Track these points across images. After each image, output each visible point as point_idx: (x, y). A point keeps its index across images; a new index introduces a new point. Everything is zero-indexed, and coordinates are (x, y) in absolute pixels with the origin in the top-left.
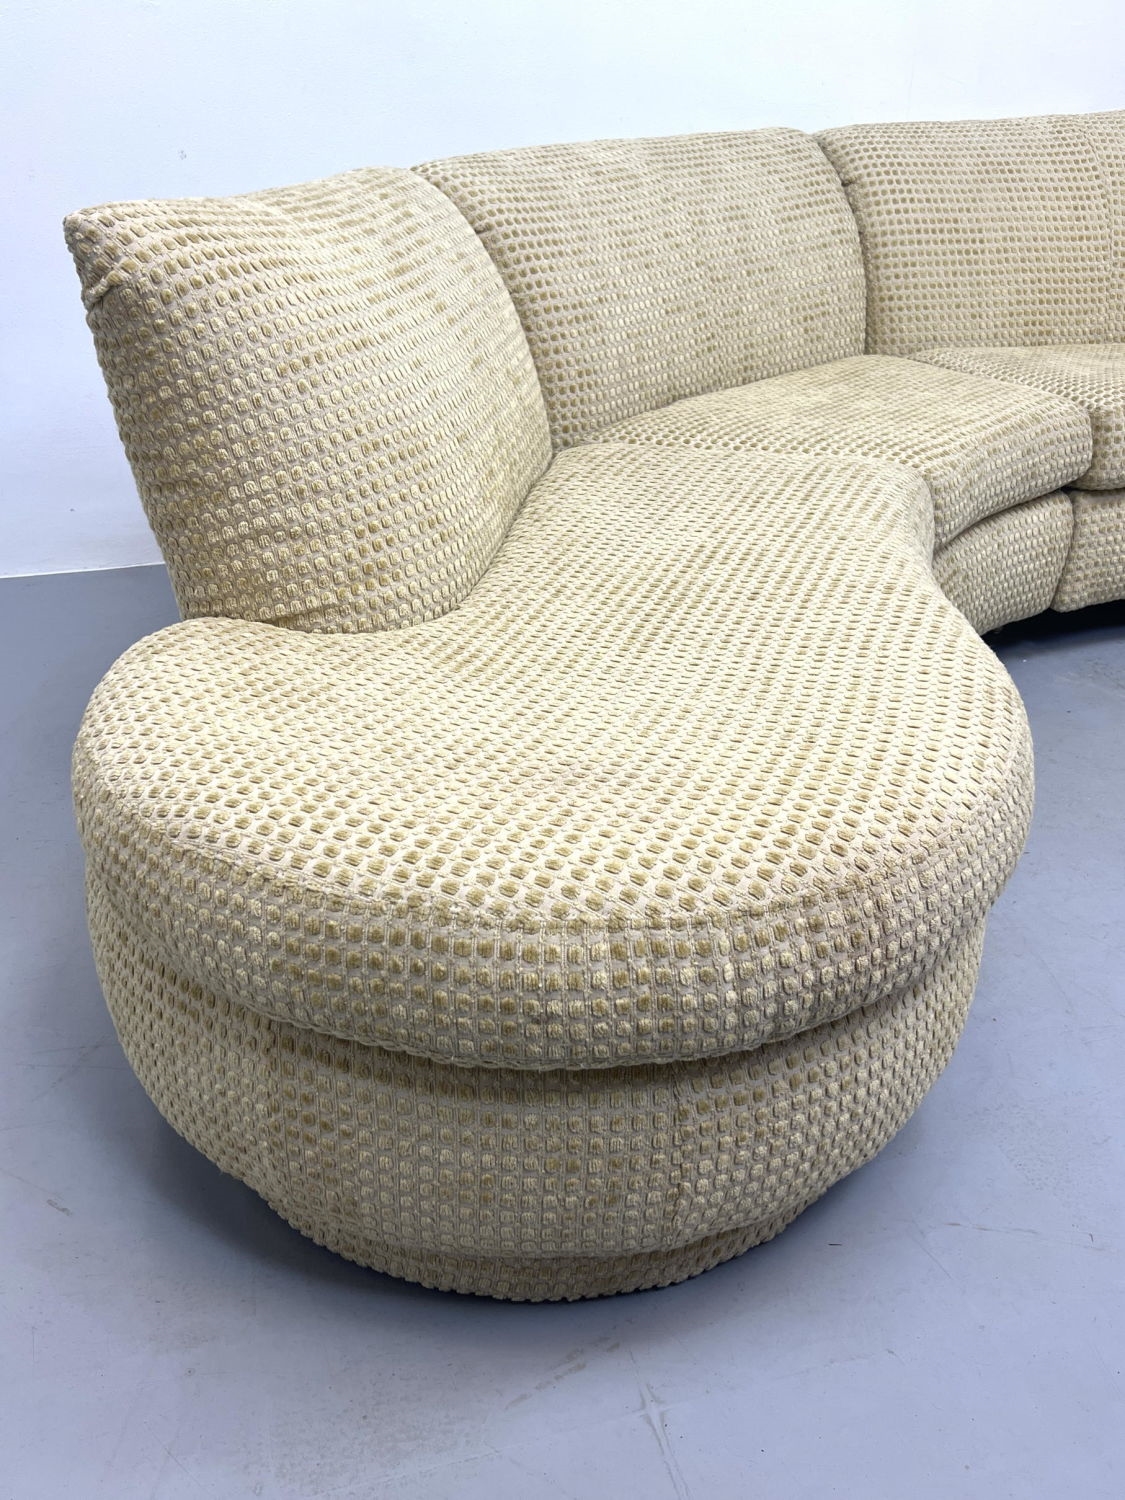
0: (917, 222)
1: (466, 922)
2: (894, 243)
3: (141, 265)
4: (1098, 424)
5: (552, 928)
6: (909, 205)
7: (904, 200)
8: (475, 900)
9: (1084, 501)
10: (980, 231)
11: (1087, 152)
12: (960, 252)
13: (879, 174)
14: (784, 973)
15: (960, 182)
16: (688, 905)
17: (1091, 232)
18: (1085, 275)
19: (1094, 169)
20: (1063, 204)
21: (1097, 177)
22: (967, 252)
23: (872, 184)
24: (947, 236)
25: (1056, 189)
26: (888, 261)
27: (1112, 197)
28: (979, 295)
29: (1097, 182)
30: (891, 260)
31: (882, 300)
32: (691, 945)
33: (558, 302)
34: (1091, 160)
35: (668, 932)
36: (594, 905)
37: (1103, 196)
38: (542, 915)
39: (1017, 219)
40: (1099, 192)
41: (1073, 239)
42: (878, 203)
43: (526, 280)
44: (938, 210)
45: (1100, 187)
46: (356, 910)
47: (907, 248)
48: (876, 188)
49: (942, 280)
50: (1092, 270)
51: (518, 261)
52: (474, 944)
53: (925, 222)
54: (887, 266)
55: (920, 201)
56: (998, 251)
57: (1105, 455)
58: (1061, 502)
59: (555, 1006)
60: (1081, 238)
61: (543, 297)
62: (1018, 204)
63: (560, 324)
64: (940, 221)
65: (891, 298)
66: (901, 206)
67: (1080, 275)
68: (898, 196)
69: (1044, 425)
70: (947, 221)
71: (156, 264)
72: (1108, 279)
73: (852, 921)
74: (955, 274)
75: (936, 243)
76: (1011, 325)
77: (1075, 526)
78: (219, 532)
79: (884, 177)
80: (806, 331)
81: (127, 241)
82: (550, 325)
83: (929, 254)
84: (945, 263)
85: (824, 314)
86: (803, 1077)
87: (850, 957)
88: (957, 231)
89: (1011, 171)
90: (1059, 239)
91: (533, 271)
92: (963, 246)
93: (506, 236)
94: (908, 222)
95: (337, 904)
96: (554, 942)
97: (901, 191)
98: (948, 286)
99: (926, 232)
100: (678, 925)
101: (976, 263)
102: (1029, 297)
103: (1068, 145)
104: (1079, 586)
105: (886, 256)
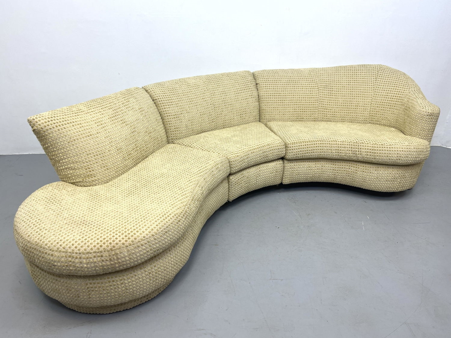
0: (270, 94)
1: (44, 248)
2: (265, 98)
3: (39, 126)
4: (286, 146)
5: (56, 251)
6: (269, 90)
7: (268, 89)
8: (46, 245)
9: (286, 162)
10: (286, 96)
11: (316, 78)
12: (280, 100)
13: (263, 83)
14: (95, 263)
15: (283, 84)
16: (79, 250)
17: (314, 96)
18: (312, 106)
19: (317, 82)
20: (307, 90)
21: (317, 84)
22: (282, 100)
23: (262, 85)
24: (277, 97)
25: (306, 87)
26: (263, 102)
27: (320, 89)
28: (285, 110)
29: (316, 85)
30: (264, 102)
31: (262, 110)
32: (79, 257)
33: (170, 114)
34: (316, 80)
35: (75, 254)
36: (64, 248)
37: (318, 88)
38: (55, 249)
39: (295, 93)
40: (317, 87)
41: (309, 98)
42: (262, 89)
43: (163, 110)
44: (276, 91)
45: (317, 86)
46: (31, 243)
47: (268, 99)
48: (262, 86)
49: (276, 106)
50: (314, 105)
51: (162, 106)
52: (45, 252)
53: (272, 94)
54: (263, 103)
55: (272, 89)
56: (290, 100)
57: (288, 153)
58: (280, 161)
59: (55, 264)
60: (311, 98)
61: (167, 113)
62: (296, 90)
63: (170, 119)
64: (276, 93)
65: (264, 110)
66: (267, 90)
67: (311, 106)
68: (267, 88)
69: (270, 146)
70: (278, 93)
71: (42, 126)
72: (318, 107)
73: (109, 256)
74: (279, 105)
75: (275, 98)
76: (293, 116)
77: (284, 167)
78: (60, 168)
79: (264, 83)
80: (241, 117)
81: (37, 122)
82: (168, 119)
83: (273, 101)
84: (277, 103)
85: (246, 113)
86: (111, 281)
87: (109, 262)
88: (280, 96)
89: (296, 82)
90: (305, 98)
91: (165, 108)
92: (281, 99)
93: (160, 101)
94: (268, 93)
95: (29, 242)
96: (56, 253)
97: (268, 87)
98: (277, 108)
99: (272, 96)
100: (76, 253)
101: (284, 103)
102: (298, 110)
103: (312, 76)
104: (286, 179)
105: (263, 101)
